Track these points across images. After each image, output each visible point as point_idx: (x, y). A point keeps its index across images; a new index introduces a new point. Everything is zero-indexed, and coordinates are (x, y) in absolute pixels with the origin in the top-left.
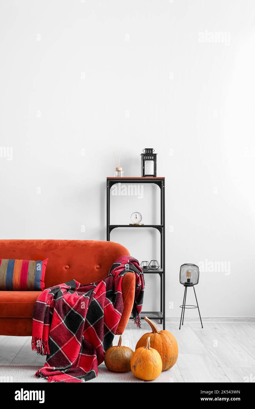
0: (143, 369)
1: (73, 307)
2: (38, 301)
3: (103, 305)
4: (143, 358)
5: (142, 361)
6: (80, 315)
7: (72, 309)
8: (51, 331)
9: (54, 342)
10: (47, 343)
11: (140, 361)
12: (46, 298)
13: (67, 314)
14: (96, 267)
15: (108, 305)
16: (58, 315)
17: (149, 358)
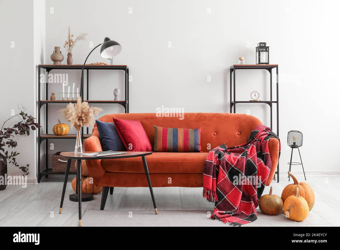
0: (296, 213)
1: (234, 165)
2: (207, 160)
3: (257, 163)
4: (296, 204)
5: (295, 206)
6: (239, 170)
7: (233, 166)
8: (218, 183)
9: (220, 191)
10: (216, 193)
11: (293, 206)
12: (213, 158)
13: (229, 170)
14: (237, 133)
15: (260, 163)
16: (223, 171)
17: (301, 204)
